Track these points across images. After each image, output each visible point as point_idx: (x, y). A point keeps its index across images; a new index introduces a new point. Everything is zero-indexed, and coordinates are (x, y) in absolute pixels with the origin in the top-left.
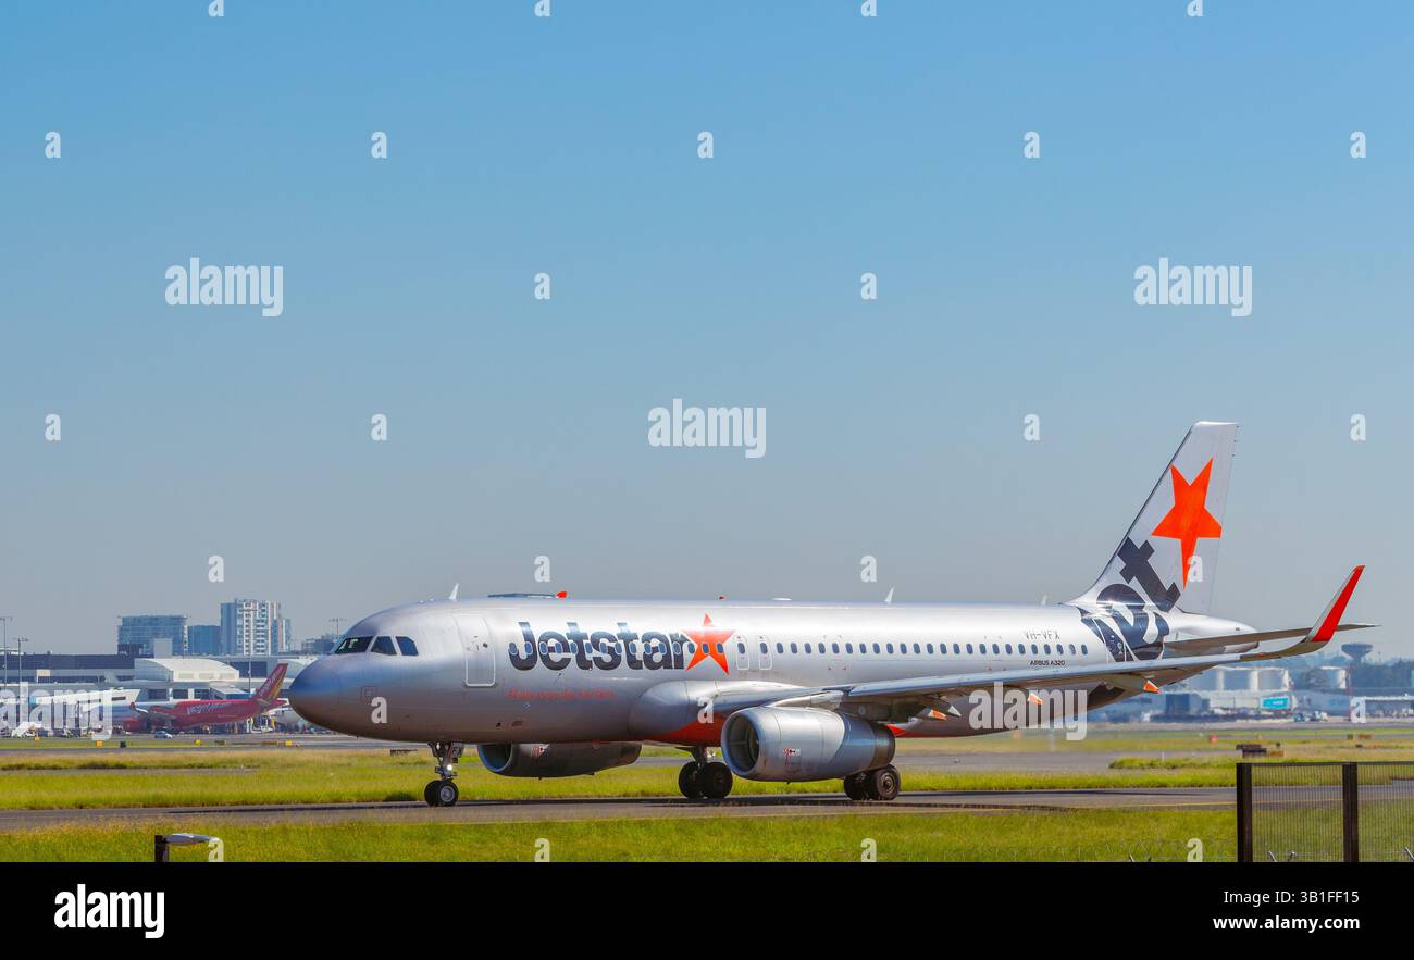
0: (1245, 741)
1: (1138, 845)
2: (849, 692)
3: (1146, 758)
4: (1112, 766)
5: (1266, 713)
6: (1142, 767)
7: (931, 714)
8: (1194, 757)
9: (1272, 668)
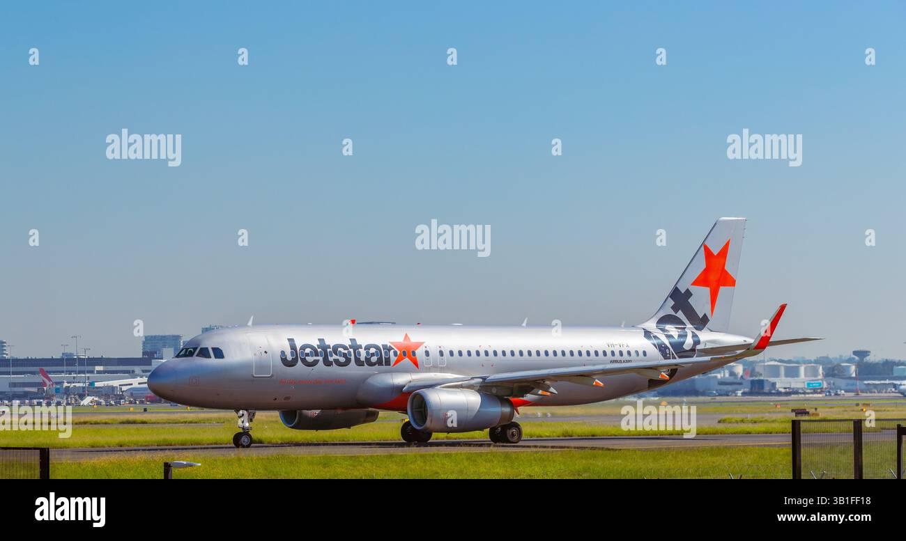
0: (796, 407)
1: (735, 467)
2: (485, 379)
3: (739, 417)
4: (719, 422)
5: (809, 391)
6: (737, 422)
7: (540, 392)
8: (767, 416)
9: (813, 365)
